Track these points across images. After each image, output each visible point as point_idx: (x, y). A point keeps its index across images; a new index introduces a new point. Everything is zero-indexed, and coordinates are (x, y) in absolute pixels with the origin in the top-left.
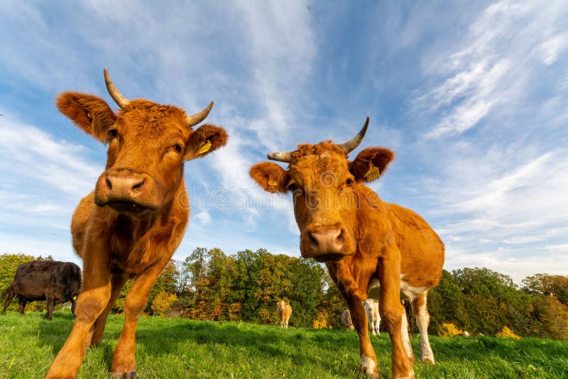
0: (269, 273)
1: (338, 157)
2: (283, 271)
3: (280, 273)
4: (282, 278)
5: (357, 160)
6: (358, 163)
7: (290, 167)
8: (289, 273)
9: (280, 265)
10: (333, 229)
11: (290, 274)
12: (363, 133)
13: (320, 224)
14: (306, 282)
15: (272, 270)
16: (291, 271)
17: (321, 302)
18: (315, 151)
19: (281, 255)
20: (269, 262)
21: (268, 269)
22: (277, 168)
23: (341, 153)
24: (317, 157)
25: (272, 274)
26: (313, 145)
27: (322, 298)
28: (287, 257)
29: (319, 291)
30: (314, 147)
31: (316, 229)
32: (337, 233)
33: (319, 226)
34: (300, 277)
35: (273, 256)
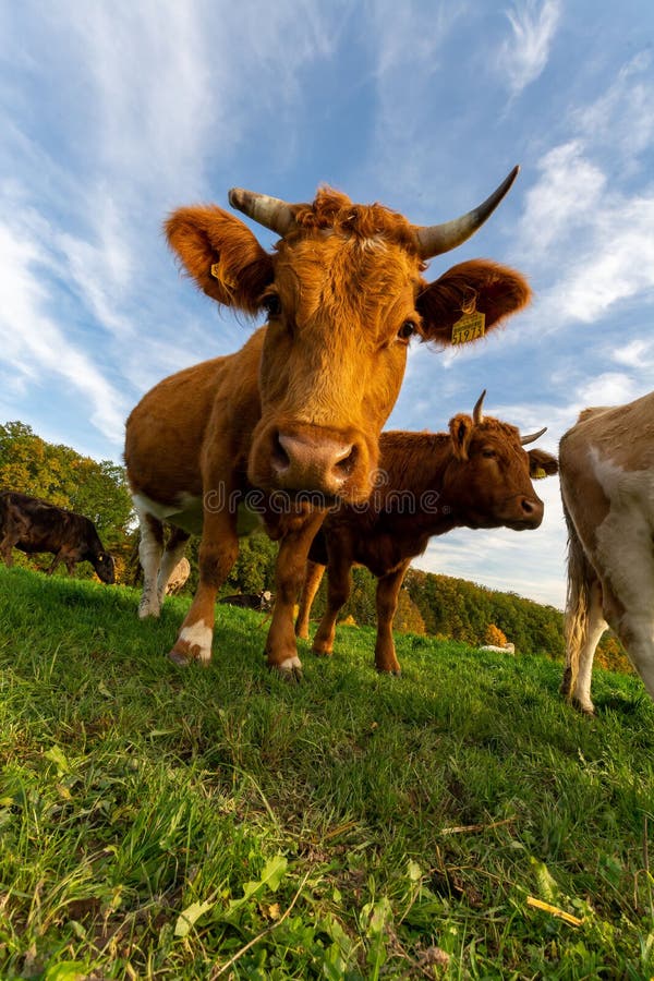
0: (26, 474)
1: (402, 257)
2: (59, 477)
3: (49, 480)
4: (52, 489)
5: (444, 281)
6: (444, 290)
7: (279, 246)
8: (72, 484)
9: (54, 464)
10: (335, 439)
11: (72, 487)
12: (483, 214)
13: (308, 420)
14: (101, 508)
15: (34, 471)
16: (76, 481)
17: (118, 546)
18: (354, 225)
19: (62, 448)
20: (32, 453)
21: (25, 465)
22: (247, 237)
23: (412, 251)
24: (352, 241)
25: (31, 478)
26: (353, 203)
27: (122, 540)
28: (75, 456)
29: (120, 527)
30: (354, 212)
31: (296, 429)
32: (341, 452)
33: (304, 423)
34: (91, 496)
35: (45, 444)
